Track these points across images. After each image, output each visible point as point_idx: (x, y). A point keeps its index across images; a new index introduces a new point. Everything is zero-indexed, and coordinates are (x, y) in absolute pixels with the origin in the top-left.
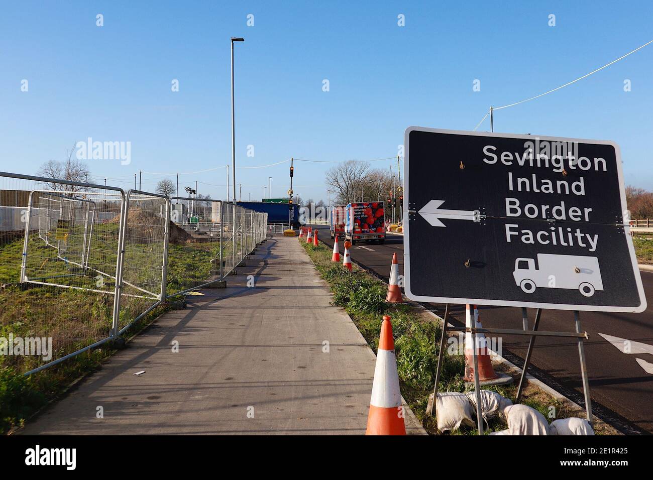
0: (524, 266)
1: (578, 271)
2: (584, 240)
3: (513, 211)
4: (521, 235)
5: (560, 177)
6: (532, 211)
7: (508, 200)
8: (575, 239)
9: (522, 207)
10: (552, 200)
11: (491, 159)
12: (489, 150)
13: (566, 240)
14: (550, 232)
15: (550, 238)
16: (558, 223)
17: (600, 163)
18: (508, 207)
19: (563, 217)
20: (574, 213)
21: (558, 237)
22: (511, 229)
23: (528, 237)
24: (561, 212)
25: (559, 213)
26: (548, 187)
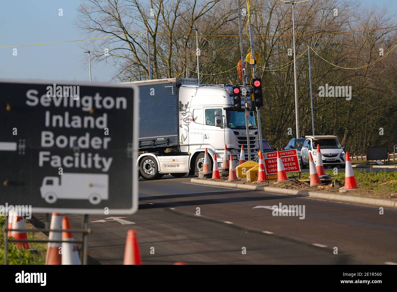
0: (50, 183)
1: (91, 185)
2: (101, 163)
3: (47, 142)
4: (51, 160)
5: (87, 114)
6: (62, 142)
7: (44, 134)
8: (93, 162)
9: (55, 139)
10: (80, 132)
11: (32, 101)
12: (32, 94)
13: (86, 163)
14: (74, 157)
15: (73, 162)
16: (82, 150)
17: (121, 103)
18: (44, 139)
19: (87, 146)
20: (96, 143)
21: (80, 160)
22: (45, 156)
23: (56, 161)
24: (85, 142)
25: (84, 142)
26: (77, 122)
